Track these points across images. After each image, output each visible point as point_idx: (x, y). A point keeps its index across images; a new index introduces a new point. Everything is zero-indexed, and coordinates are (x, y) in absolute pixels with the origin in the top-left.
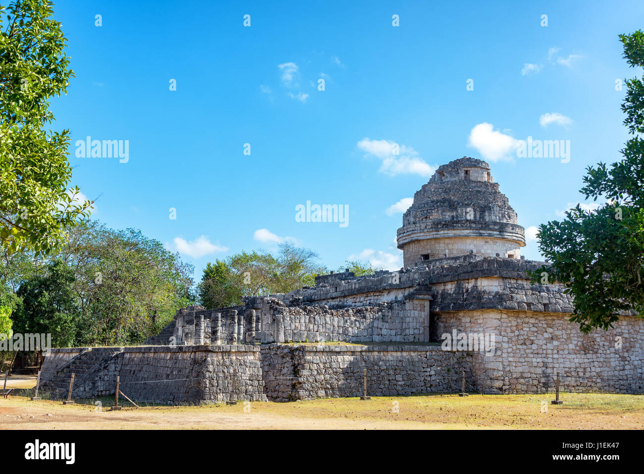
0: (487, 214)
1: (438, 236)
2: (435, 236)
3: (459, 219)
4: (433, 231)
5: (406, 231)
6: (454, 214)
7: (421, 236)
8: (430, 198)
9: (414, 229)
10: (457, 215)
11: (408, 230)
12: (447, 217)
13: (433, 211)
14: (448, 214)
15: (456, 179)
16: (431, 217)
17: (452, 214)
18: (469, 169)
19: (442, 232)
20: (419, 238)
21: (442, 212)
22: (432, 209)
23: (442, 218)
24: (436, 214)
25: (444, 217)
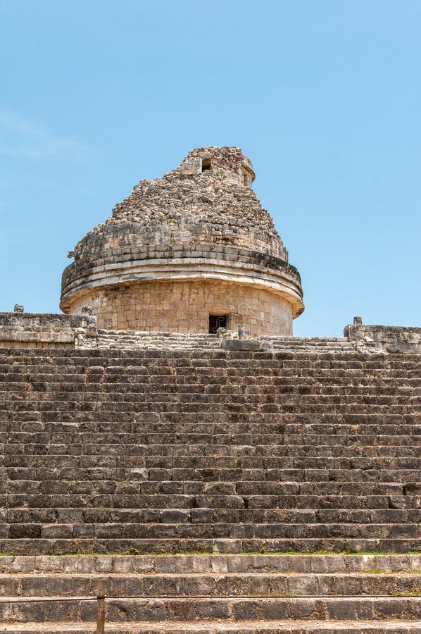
16: (236, 241)
21: (255, 237)
22: (238, 226)
23: (254, 248)
24: (246, 237)
25: (257, 247)
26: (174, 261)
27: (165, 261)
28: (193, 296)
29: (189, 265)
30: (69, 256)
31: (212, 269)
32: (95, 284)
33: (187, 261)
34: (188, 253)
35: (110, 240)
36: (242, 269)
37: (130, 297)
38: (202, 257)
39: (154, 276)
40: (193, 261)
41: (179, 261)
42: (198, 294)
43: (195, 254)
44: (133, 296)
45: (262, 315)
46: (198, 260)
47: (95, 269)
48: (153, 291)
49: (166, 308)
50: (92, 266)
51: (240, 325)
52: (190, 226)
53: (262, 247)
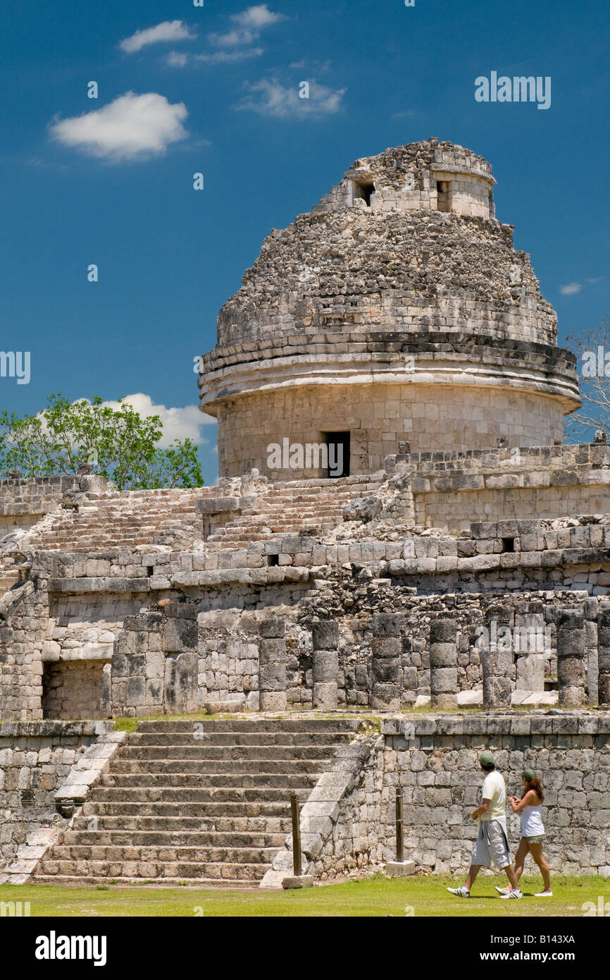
0: (511, 317)
1: (388, 378)
2: (378, 377)
3: (444, 330)
4: (372, 363)
5: (267, 353)
6: (429, 312)
7: (332, 375)
9: (301, 349)
10: (435, 317)
11: (279, 351)
12: (408, 320)
13: (366, 299)
14: (413, 311)
15: (415, 204)
16: (358, 318)
17: (423, 314)
18: (448, 178)
21: (394, 304)
22: (361, 293)
23: (392, 321)
24: (375, 309)
25: (400, 319)
26: (263, 365)
27: (254, 366)
28: (297, 410)
29: (279, 369)
31: (309, 371)
33: (277, 362)
36: (355, 364)
37: (236, 418)
38: (298, 354)
40: (285, 361)
41: (269, 364)
42: (303, 406)
43: (288, 350)
44: (239, 415)
46: (289, 361)
48: (253, 408)
49: (267, 431)
51: (364, 445)
52: (292, 306)
53: (412, 318)
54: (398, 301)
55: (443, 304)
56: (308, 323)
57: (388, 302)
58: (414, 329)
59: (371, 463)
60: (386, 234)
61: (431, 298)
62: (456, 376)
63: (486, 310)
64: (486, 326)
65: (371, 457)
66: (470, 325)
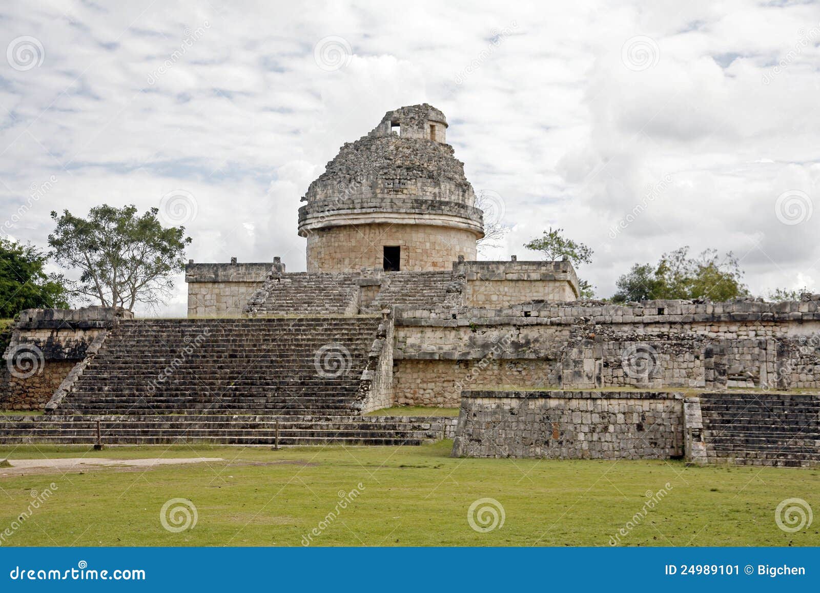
1: (422, 222)
2: (418, 222)
3: (443, 199)
4: (414, 213)
6: (437, 190)
7: (395, 219)
8: (390, 159)
9: (378, 205)
10: (439, 193)
12: (428, 194)
13: (409, 182)
14: (430, 189)
15: (421, 136)
16: (405, 191)
17: (434, 191)
18: (434, 124)
19: (427, 217)
20: (389, 221)
21: (422, 186)
22: (406, 179)
23: (421, 194)
24: (413, 187)
25: (424, 193)
26: (356, 211)
27: (349, 211)
28: (372, 235)
29: (366, 213)
30: (302, 201)
31: (383, 215)
32: (309, 227)
33: (364, 210)
34: (365, 205)
35: (320, 192)
36: (406, 213)
37: (331, 237)
38: (375, 207)
39: (342, 223)
40: (369, 210)
41: (359, 211)
42: (375, 233)
43: (370, 205)
44: (333, 235)
45: (428, 245)
46: (371, 210)
47: (309, 216)
48: (345, 232)
49: (353, 245)
50: (308, 213)
51: (407, 254)
52: (369, 183)
53: (429, 192)
54: (424, 184)
55: (442, 187)
56: (379, 192)
57: (419, 184)
58: (431, 198)
59: (410, 263)
60: (411, 150)
61: (437, 184)
62: (451, 222)
63: (458, 191)
64: (458, 199)
65: (410, 261)
66: (453, 198)
